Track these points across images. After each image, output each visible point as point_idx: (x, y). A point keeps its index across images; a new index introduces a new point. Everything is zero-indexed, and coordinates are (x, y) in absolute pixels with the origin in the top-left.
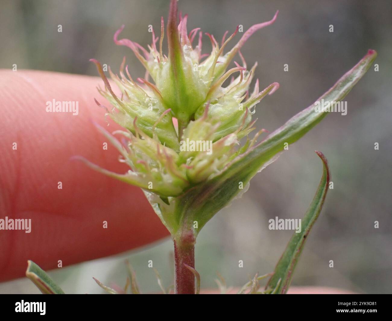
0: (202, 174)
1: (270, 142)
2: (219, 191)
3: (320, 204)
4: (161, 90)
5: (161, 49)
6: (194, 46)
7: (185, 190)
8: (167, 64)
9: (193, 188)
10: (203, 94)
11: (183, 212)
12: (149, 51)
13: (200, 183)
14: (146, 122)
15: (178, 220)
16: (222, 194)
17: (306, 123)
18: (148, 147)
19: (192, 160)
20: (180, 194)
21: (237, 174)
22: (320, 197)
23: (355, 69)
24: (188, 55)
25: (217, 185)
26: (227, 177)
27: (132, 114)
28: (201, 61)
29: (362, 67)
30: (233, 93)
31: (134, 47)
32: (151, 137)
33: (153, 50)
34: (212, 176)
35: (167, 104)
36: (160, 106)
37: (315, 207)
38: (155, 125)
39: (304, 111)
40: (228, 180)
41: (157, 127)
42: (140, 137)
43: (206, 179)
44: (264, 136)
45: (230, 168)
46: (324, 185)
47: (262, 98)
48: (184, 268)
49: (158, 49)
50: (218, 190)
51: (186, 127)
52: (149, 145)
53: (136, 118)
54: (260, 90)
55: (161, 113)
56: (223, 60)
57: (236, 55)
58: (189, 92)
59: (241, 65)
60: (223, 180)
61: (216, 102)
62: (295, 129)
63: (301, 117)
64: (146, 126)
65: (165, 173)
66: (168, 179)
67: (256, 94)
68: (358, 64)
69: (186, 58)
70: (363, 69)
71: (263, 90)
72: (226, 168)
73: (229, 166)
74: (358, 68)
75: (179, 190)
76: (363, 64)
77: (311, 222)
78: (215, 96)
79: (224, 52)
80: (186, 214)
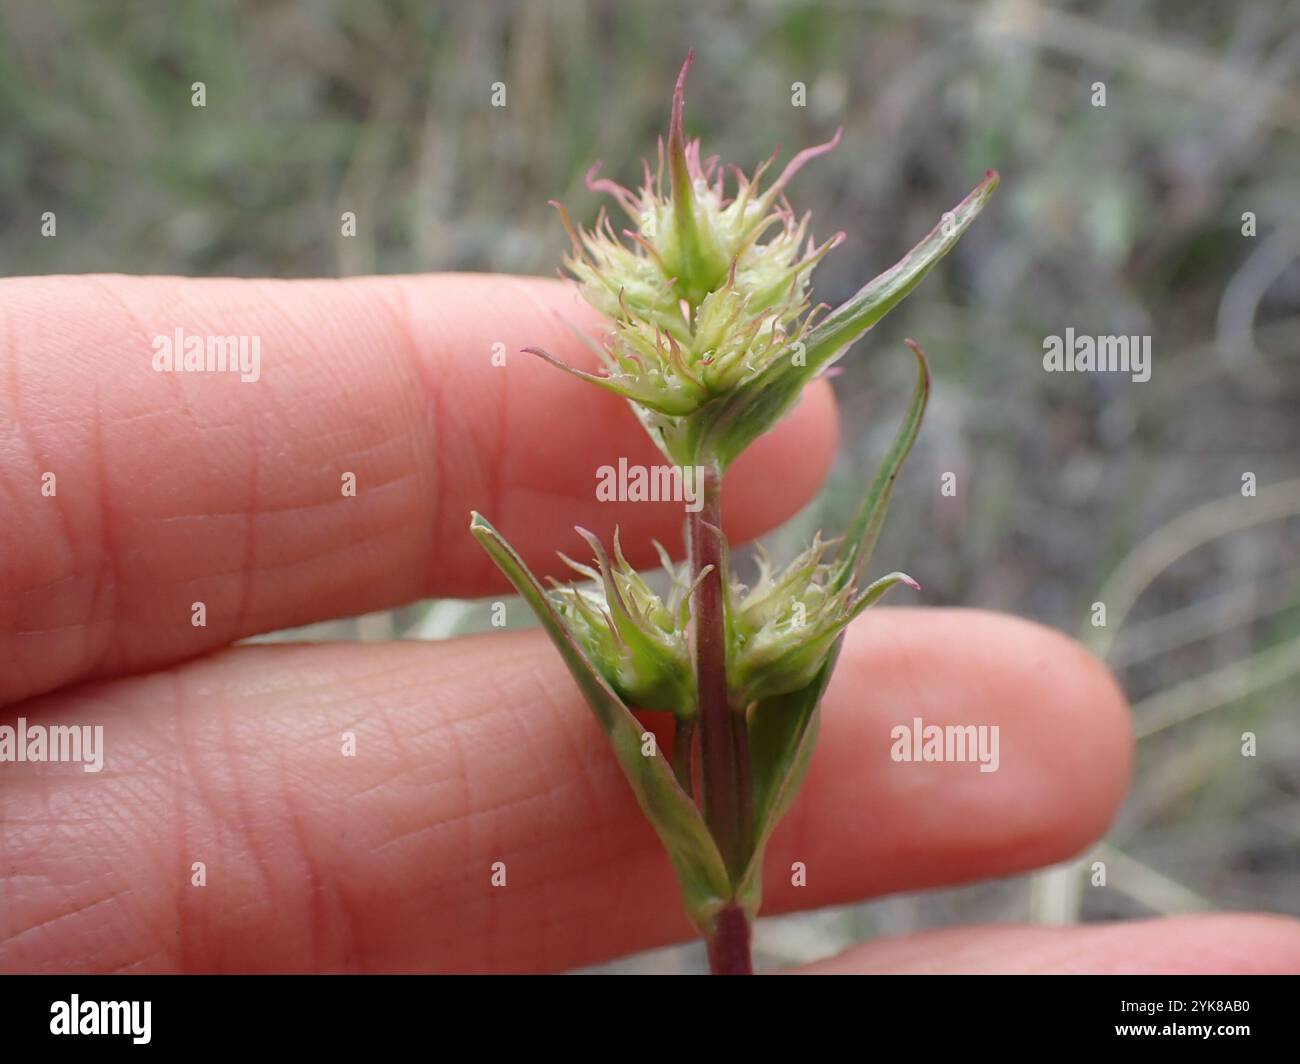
0: (728, 374)
1: (833, 322)
2: (755, 405)
3: (914, 424)
4: (661, 252)
5: (660, 193)
6: (711, 186)
7: (702, 403)
8: (669, 211)
9: (714, 400)
10: (727, 258)
11: (699, 442)
12: (640, 197)
13: (722, 393)
14: (638, 302)
15: (691, 450)
16: (761, 408)
17: (890, 291)
18: (642, 337)
19: (712, 353)
20: (695, 410)
21: (782, 377)
22: (913, 416)
23: (965, 204)
24: (702, 195)
25: (751, 396)
26: (767, 381)
27: (614, 289)
28: (724, 208)
29: (976, 201)
30: (773, 256)
31: (619, 192)
32: (648, 323)
33: (647, 194)
34: (744, 381)
35: (669, 273)
36: (661, 278)
37: (907, 432)
38: (653, 305)
39: (885, 273)
40: (769, 387)
41: (656, 309)
42: (630, 323)
43: (734, 386)
44: (824, 313)
45: (772, 367)
46: (920, 396)
47: (819, 259)
48: (704, 527)
49: (655, 193)
50: (752, 403)
51: (701, 302)
52: (643, 333)
53: (621, 293)
54: (816, 246)
55: (660, 289)
56: (757, 206)
57: (776, 201)
58: (705, 252)
59: (783, 208)
60: (762, 385)
61: (747, 269)
62: (871, 301)
63: (881, 283)
64: (639, 307)
65: (670, 373)
66: (675, 382)
67: (811, 253)
68: (971, 195)
69: (699, 199)
70: (978, 203)
71: (820, 246)
72: (765, 367)
73: (770, 363)
74: (969, 202)
75: (692, 403)
76: (978, 196)
77: (900, 455)
78: (746, 260)
79: (759, 193)
80: (703, 442)
